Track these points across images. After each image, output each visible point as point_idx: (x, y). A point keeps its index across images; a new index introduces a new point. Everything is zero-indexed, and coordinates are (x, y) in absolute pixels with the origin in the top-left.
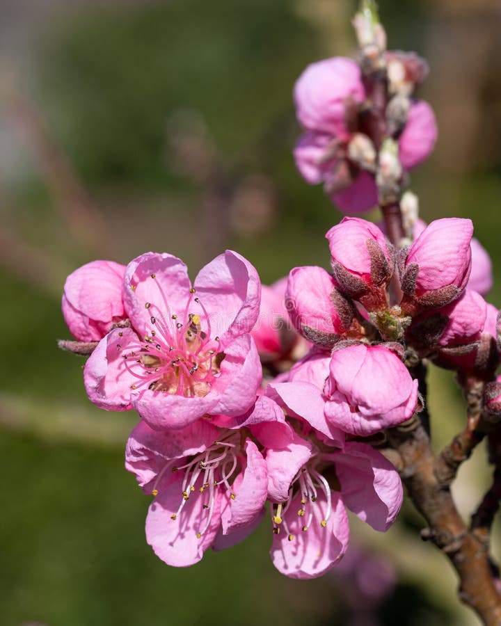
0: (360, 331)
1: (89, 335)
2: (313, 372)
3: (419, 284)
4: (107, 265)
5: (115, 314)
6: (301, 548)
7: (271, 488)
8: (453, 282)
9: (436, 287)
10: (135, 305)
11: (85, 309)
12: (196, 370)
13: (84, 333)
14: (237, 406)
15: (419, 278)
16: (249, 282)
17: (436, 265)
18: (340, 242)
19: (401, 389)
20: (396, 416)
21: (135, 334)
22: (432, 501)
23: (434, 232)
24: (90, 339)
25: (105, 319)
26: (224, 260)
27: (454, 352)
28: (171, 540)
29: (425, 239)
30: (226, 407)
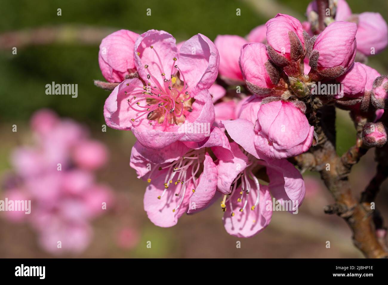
0: (285, 87)
1: (113, 79)
2: (253, 110)
3: (319, 63)
4: (127, 34)
5: (129, 68)
6: (244, 217)
7: (220, 186)
8: (341, 64)
9: (330, 66)
10: (140, 64)
11: (110, 62)
12: (173, 111)
13: (110, 77)
14: (196, 138)
15: (320, 60)
16: (210, 56)
17: (331, 53)
18: (272, 32)
19: (301, 134)
20: (297, 150)
21: (140, 81)
22: (335, 186)
23: (330, 31)
24: (114, 81)
25: (122, 71)
26: (198, 38)
27: (344, 103)
28: (160, 207)
29: (325, 35)
30: (189, 138)
